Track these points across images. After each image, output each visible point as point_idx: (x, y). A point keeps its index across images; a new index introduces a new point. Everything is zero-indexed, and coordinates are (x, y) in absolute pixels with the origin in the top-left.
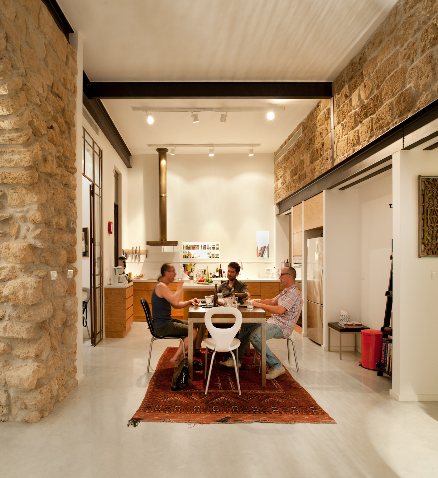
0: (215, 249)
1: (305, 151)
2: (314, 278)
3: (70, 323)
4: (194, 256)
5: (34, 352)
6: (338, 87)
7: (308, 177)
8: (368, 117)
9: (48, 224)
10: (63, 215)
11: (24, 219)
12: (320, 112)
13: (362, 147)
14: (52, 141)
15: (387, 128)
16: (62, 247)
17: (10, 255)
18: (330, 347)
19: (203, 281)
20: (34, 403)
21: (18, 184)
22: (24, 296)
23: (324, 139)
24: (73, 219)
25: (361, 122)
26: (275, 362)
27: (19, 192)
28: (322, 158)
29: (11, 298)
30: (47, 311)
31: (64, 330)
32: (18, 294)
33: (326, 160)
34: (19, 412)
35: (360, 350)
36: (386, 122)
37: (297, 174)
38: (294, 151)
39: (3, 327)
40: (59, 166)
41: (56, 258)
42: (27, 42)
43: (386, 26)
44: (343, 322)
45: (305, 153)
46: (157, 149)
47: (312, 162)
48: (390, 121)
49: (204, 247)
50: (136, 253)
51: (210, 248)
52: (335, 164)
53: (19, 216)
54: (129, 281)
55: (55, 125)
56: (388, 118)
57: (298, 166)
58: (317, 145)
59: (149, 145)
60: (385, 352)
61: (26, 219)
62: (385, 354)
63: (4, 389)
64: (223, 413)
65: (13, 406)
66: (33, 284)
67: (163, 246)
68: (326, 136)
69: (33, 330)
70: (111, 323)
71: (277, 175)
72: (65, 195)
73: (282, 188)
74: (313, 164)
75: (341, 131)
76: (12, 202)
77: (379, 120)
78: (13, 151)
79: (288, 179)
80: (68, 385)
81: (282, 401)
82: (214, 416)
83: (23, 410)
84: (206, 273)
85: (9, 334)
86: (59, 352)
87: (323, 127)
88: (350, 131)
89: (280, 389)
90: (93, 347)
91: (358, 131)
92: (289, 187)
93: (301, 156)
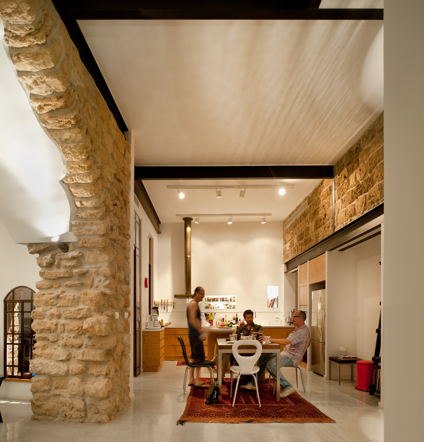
0: (232, 301)
1: (310, 220)
2: (317, 325)
3: (126, 353)
4: (214, 307)
5: (105, 371)
6: (338, 170)
7: (313, 241)
8: (363, 194)
9: (114, 277)
10: (122, 270)
11: (97, 273)
12: (323, 188)
13: (358, 217)
14: (115, 215)
15: (377, 203)
16: (122, 295)
17: (87, 299)
18: (331, 377)
19: (224, 326)
20: (105, 408)
21: (94, 247)
22: (99, 329)
23: (327, 210)
24: (128, 274)
25: (357, 198)
26: (286, 384)
27: (95, 253)
28: (324, 225)
29: (90, 330)
30: (113, 341)
31: (122, 358)
32: (95, 328)
33: (328, 227)
34: (93, 416)
35: (355, 379)
36: (376, 198)
37: (303, 238)
38: (301, 220)
39: (82, 353)
40: (120, 234)
41: (118, 303)
42: (102, 143)
43: (377, 125)
44: (342, 356)
45: (310, 221)
46: (183, 218)
47: (316, 229)
48: (379, 198)
49: (223, 300)
50: (164, 304)
51: (228, 300)
52: (336, 231)
53: (93, 271)
54: (162, 326)
55: (118, 203)
56: (378, 196)
57: (304, 232)
58: (320, 215)
59: (177, 215)
60: (375, 376)
61: (98, 273)
62: (375, 378)
63: (82, 398)
64: (248, 417)
65: (89, 411)
66: (105, 321)
67: (187, 299)
68: (328, 208)
69: (104, 355)
70: (147, 360)
71: (285, 239)
72: (123, 256)
73: (290, 250)
74: (317, 230)
75: (341, 204)
76: (89, 261)
77: (371, 197)
78: (92, 223)
79: (295, 243)
80: (125, 400)
81: (294, 410)
82: (241, 419)
83: (96, 414)
84: (224, 321)
85: (86, 357)
86: (119, 374)
87: (326, 201)
88: (348, 205)
89: (291, 403)
90: (135, 378)
91: (355, 205)
92: (296, 249)
93: (307, 224)
